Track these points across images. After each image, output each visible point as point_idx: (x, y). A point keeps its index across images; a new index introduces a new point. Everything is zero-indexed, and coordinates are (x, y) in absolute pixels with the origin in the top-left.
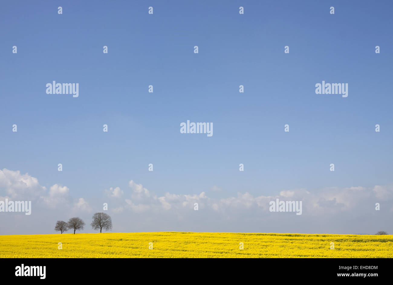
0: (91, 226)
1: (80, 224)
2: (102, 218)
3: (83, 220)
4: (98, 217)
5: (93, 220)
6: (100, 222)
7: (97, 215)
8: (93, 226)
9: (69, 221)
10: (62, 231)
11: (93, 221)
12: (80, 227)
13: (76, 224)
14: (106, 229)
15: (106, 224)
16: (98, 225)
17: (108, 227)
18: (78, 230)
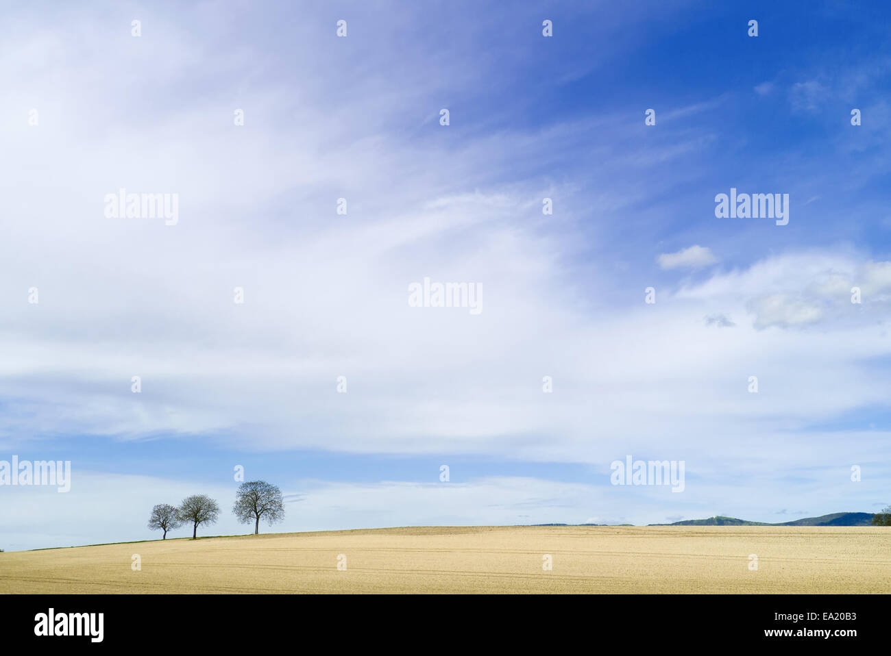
0: (235, 515)
1: (208, 511)
2: (259, 494)
4: (249, 493)
5: (238, 499)
6: (255, 503)
7: (248, 488)
8: (239, 513)
9: (182, 504)
10: (166, 529)
12: (208, 519)
13: (198, 511)
14: (271, 519)
15: (269, 507)
16: (250, 511)
17: (273, 514)
18: (204, 524)
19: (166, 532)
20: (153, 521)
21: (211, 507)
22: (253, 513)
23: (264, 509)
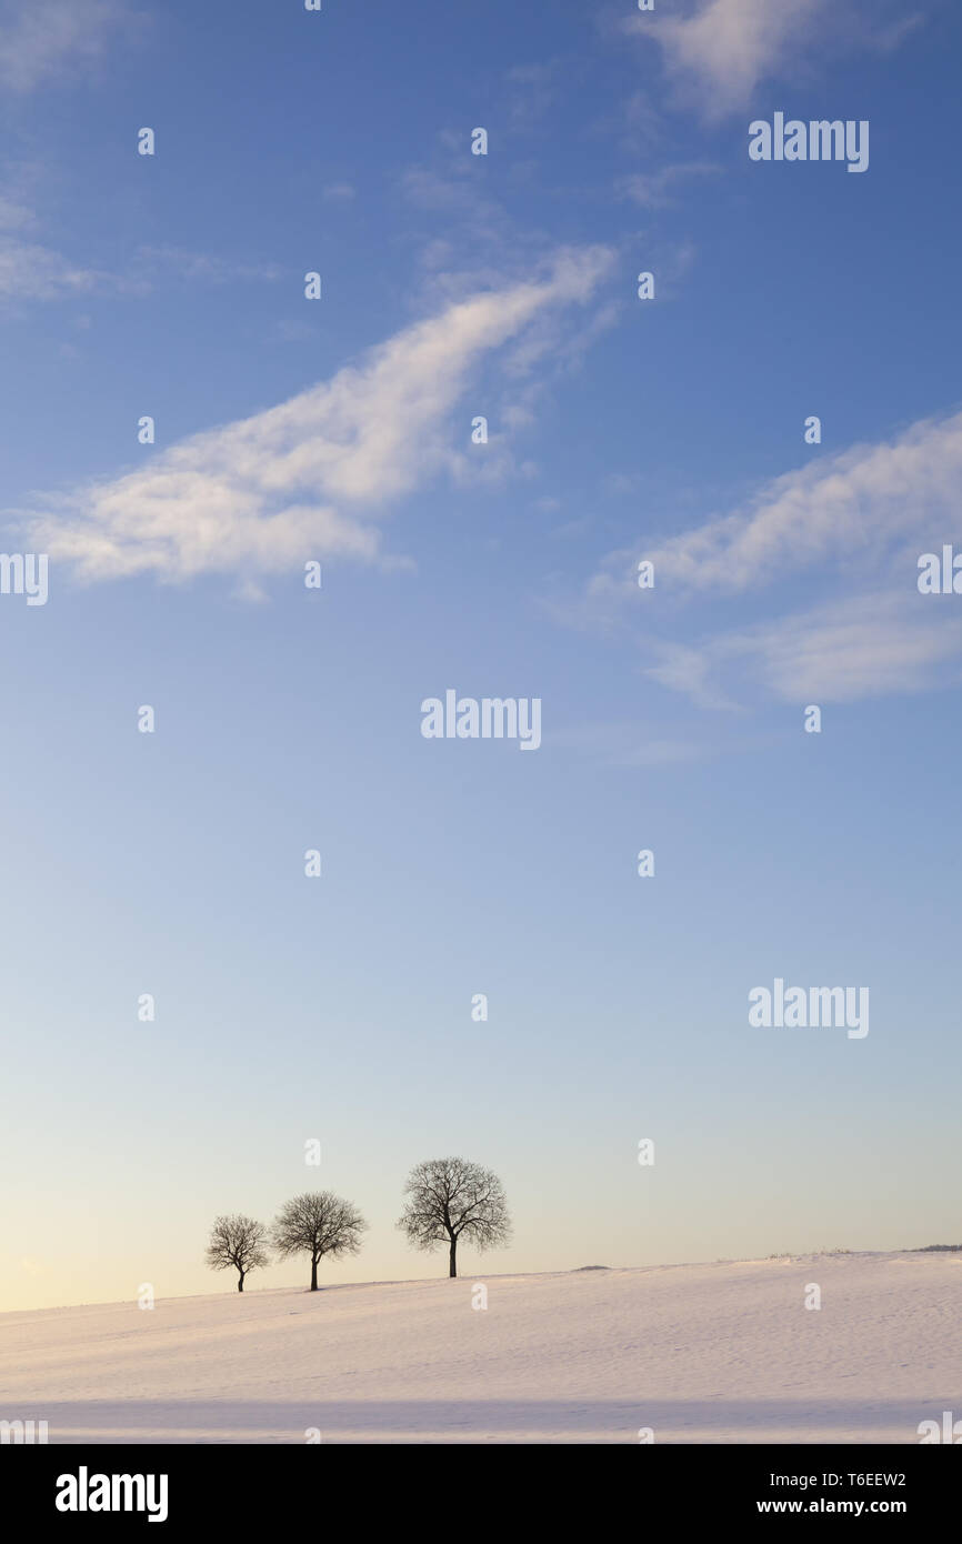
0: (404, 1234)
1: (341, 1226)
2: (453, 1186)
3: (355, 1206)
4: (431, 1185)
5: (410, 1199)
6: (446, 1207)
7: (430, 1176)
8: (413, 1230)
9: (281, 1214)
10: (244, 1268)
11: (411, 1204)
12: (342, 1244)
13: (319, 1228)
14: (482, 1240)
15: (476, 1215)
16: (434, 1226)
17: (488, 1232)
18: (333, 1256)
19: (243, 1274)
20: (215, 1250)
21: (347, 1221)
22: (440, 1228)
23: (466, 1221)
